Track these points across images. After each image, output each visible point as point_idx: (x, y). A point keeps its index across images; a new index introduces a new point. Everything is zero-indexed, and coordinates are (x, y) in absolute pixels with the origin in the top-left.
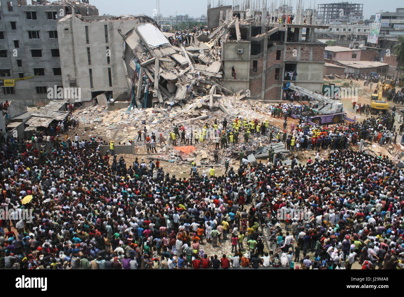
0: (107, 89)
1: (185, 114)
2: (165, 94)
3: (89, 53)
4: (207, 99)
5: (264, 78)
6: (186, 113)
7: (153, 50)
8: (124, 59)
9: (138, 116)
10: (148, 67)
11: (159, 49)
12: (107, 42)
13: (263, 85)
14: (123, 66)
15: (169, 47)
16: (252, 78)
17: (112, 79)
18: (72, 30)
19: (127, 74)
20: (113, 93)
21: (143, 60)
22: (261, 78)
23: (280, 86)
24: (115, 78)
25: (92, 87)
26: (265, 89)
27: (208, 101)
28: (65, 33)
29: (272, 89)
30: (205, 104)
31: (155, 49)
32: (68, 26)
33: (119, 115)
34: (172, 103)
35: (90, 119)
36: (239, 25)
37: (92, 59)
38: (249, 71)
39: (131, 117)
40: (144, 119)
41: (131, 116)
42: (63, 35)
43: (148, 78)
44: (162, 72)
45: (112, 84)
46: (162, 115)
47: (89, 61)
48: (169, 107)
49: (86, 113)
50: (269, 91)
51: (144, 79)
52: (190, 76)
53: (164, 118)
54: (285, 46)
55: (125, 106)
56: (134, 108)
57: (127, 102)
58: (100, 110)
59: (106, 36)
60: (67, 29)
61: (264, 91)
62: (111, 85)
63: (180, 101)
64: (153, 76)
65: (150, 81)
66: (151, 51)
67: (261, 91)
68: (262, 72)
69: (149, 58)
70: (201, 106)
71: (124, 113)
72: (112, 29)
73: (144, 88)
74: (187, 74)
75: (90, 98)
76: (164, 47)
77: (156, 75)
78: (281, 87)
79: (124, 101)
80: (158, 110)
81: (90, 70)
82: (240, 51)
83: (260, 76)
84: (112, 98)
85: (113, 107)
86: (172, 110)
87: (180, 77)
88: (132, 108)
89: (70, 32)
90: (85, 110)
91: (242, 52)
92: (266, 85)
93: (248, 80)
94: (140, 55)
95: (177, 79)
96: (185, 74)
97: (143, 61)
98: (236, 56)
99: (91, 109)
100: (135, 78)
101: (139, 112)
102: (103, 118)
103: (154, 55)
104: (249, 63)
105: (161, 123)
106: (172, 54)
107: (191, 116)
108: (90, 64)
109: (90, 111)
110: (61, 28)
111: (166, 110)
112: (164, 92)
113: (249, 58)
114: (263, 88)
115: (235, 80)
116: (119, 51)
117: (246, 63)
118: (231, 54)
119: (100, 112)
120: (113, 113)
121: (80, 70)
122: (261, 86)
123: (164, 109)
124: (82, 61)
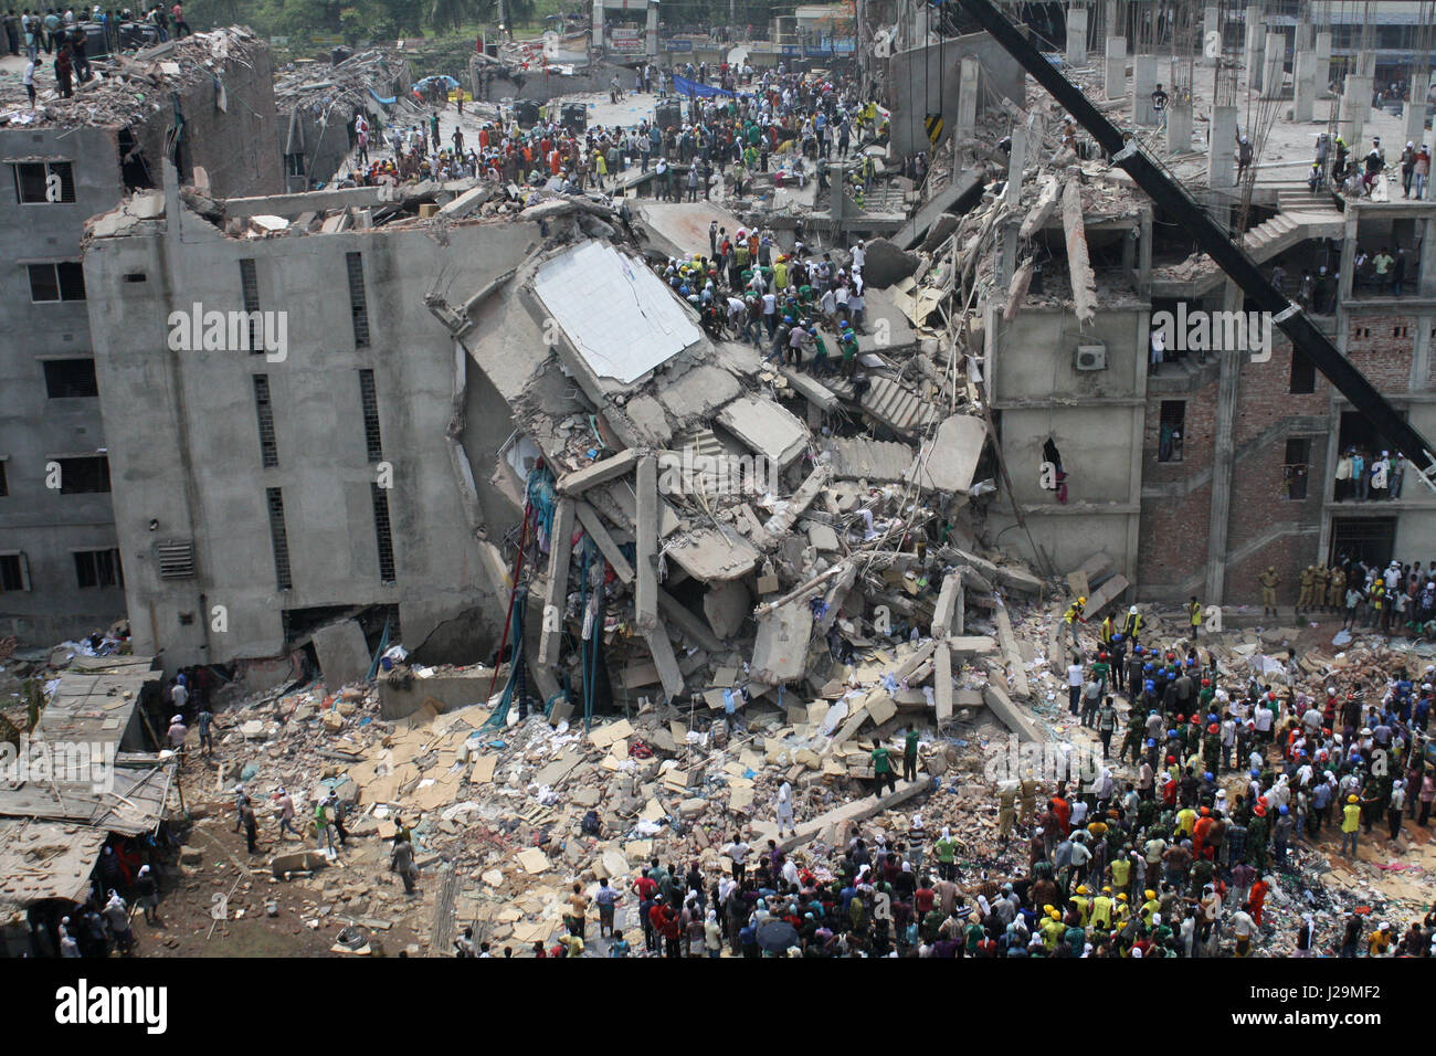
0: (369, 591)
1: (808, 769)
2: (694, 641)
3: (263, 402)
4: (923, 671)
5: (1221, 493)
6: (814, 762)
7: (622, 406)
8: (460, 438)
9: (553, 773)
10: (595, 499)
11: (654, 393)
12: (361, 341)
13: (1219, 529)
14: (454, 474)
15: (703, 362)
16: (1153, 493)
17: (396, 540)
18: (165, 279)
19: (472, 519)
20: (404, 616)
21: (572, 462)
22: (1206, 493)
23: (1312, 530)
24: (412, 534)
25: (284, 582)
26: (1229, 547)
27: (930, 681)
28: (126, 297)
29: (1269, 547)
30: (906, 698)
31: (629, 396)
32: (145, 260)
33: (445, 760)
34: (730, 700)
35: (289, 782)
36: (1085, 217)
37: (282, 434)
38: (1138, 456)
39: (514, 778)
40: (586, 795)
41: (516, 769)
42: (119, 307)
43: (599, 556)
44: (677, 531)
45: (398, 567)
46: (683, 778)
47: (268, 444)
48: (719, 725)
49: (260, 739)
50: (1253, 557)
51: (576, 566)
52: (823, 536)
53: (698, 803)
54: (1342, 316)
55: (476, 694)
56: (523, 714)
57: (480, 671)
58: (333, 716)
59: (358, 310)
60: (136, 278)
61: (1224, 560)
62: (388, 573)
63: (775, 688)
64: (629, 551)
65: (611, 574)
66: (614, 414)
67: (1204, 560)
68: (1209, 461)
69: (606, 454)
70: (891, 711)
71: (473, 744)
72: (387, 274)
73: (580, 614)
74: (805, 525)
75: (274, 645)
76: (675, 375)
77: (643, 551)
78: (1315, 538)
79: (470, 661)
80: (661, 738)
81: (275, 498)
82: (1088, 359)
83: (1201, 480)
84: (395, 639)
85: (405, 699)
86: (734, 745)
87: (772, 551)
88: (513, 717)
89: (158, 291)
90: (246, 710)
91: (1099, 363)
92: (1230, 530)
93: (1135, 505)
94: (554, 435)
95: (759, 564)
96: (795, 527)
97: (570, 470)
98: (1069, 383)
99: (286, 707)
100: (525, 552)
101: (555, 739)
102: (361, 773)
103: (630, 435)
104: (1140, 416)
105: (682, 832)
106: (718, 409)
107: (840, 786)
108: (270, 457)
109: (280, 718)
110: (105, 276)
111: (704, 739)
112: (686, 633)
113: (1141, 389)
114: (1218, 546)
115: (1060, 508)
116: (430, 392)
117: (1121, 416)
118: (1039, 372)
119: (338, 731)
120: (410, 740)
121: (215, 493)
122: (1207, 532)
123: (692, 736)
124: (225, 445)
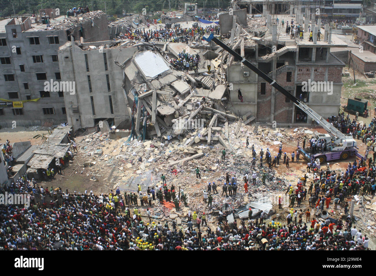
0: (109, 116)
1: (181, 151)
2: (164, 126)
3: (89, 80)
4: (206, 134)
5: (273, 101)
6: (182, 150)
7: (151, 82)
8: (124, 87)
9: (136, 150)
10: (145, 99)
11: (158, 80)
12: (106, 69)
13: (273, 108)
14: (123, 94)
15: (169, 74)
16: (260, 101)
17: (113, 106)
18: (72, 58)
19: (127, 102)
20: (115, 121)
21: (141, 92)
22: (270, 101)
23: (291, 109)
24: (116, 105)
25: (94, 113)
26: (275, 112)
27: (207, 135)
28: (65, 61)
29: (283, 112)
30: (202, 138)
31: (152, 80)
32: (68, 54)
33: (119, 147)
34: (169, 138)
35: (92, 150)
36: (245, 47)
37: (93, 86)
38: (256, 93)
39: (129, 151)
40: (141, 154)
41: (130, 149)
42: (64, 63)
43: (146, 110)
44: (160, 106)
45: (114, 111)
46: (158, 152)
47: (90, 88)
48: (166, 142)
49: (88, 142)
50: (280, 114)
51: (142, 112)
52: (189, 107)
53: (160, 156)
54: (297, 67)
55: (126, 135)
56: (134, 139)
57: (127, 131)
58: (102, 138)
59: (106, 64)
60: (67, 58)
61: (274, 114)
62: (112, 112)
63: (178, 135)
64: (151, 109)
65: (148, 114)
66: (149, 83)
67: (270, 113)
68: (271, 95)
69: (147, 91)
70: (199, 141)
71: (124, 144)
72: (111, 57)
73: (143, 121)
74: (186, 105)
75: (92, 125)
76: (163, 76)
77: (153, 109)
78: (292, 110)
79: (126, 129)
80: (156, 144)
81: (92, 98)
82: (246, 74)
83: (269, 98)
84: (114, 125)
85: (114, 136)
86: (169, 146)
87: (178, 110)
88: (132, 139)
89: (71, 60)
90: (88, 136)
91: (248, 75)
92: (275, 108)
93: (256, 103)
94: (138, 87)
95: (175, 112)
96: (184, 105)
97: (141, 94)
98: (242, 79)
99: (94, 136)
100: (134, 109)
101: (137, 143)
102: (104, 149)
103: (152, 87)
104: (257, 85)
105: (156, 161)
106: (171, 83)
107: (187, 154)
108: (91, 91)
109: (92, 138)
110: (61, 57)
111: (163, 145)
112: (162, 125)
113: (257, 80)
114: (273, 111)
115: (241, 103)
116: (119, 79)
117: (253, 85)
118: (236, 76)
119: (102, 141)
120: (114, 143)
121: (81, 97)
122: (270, 109)
123: (162, 144)
124: (83, 88)
